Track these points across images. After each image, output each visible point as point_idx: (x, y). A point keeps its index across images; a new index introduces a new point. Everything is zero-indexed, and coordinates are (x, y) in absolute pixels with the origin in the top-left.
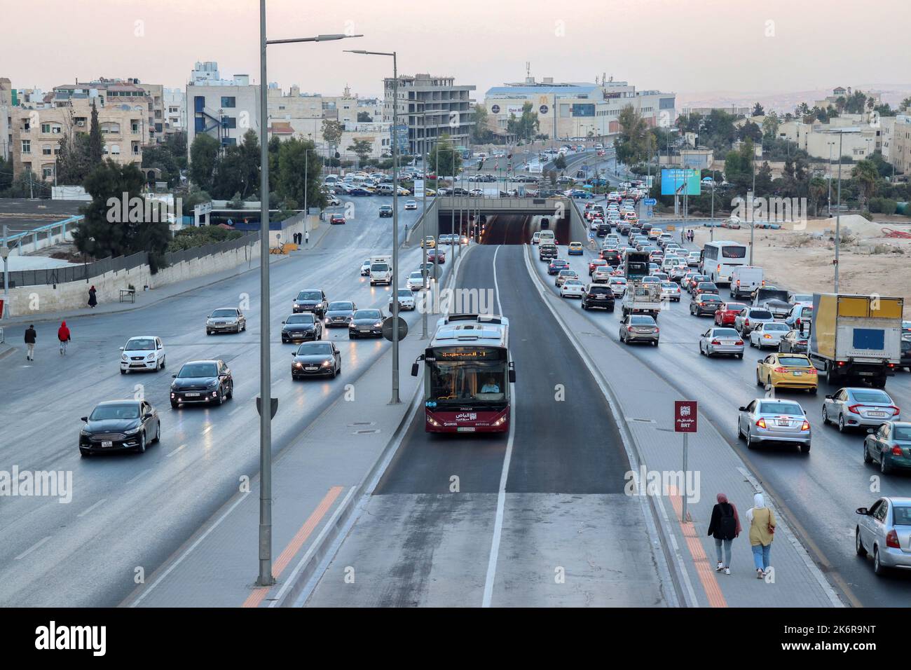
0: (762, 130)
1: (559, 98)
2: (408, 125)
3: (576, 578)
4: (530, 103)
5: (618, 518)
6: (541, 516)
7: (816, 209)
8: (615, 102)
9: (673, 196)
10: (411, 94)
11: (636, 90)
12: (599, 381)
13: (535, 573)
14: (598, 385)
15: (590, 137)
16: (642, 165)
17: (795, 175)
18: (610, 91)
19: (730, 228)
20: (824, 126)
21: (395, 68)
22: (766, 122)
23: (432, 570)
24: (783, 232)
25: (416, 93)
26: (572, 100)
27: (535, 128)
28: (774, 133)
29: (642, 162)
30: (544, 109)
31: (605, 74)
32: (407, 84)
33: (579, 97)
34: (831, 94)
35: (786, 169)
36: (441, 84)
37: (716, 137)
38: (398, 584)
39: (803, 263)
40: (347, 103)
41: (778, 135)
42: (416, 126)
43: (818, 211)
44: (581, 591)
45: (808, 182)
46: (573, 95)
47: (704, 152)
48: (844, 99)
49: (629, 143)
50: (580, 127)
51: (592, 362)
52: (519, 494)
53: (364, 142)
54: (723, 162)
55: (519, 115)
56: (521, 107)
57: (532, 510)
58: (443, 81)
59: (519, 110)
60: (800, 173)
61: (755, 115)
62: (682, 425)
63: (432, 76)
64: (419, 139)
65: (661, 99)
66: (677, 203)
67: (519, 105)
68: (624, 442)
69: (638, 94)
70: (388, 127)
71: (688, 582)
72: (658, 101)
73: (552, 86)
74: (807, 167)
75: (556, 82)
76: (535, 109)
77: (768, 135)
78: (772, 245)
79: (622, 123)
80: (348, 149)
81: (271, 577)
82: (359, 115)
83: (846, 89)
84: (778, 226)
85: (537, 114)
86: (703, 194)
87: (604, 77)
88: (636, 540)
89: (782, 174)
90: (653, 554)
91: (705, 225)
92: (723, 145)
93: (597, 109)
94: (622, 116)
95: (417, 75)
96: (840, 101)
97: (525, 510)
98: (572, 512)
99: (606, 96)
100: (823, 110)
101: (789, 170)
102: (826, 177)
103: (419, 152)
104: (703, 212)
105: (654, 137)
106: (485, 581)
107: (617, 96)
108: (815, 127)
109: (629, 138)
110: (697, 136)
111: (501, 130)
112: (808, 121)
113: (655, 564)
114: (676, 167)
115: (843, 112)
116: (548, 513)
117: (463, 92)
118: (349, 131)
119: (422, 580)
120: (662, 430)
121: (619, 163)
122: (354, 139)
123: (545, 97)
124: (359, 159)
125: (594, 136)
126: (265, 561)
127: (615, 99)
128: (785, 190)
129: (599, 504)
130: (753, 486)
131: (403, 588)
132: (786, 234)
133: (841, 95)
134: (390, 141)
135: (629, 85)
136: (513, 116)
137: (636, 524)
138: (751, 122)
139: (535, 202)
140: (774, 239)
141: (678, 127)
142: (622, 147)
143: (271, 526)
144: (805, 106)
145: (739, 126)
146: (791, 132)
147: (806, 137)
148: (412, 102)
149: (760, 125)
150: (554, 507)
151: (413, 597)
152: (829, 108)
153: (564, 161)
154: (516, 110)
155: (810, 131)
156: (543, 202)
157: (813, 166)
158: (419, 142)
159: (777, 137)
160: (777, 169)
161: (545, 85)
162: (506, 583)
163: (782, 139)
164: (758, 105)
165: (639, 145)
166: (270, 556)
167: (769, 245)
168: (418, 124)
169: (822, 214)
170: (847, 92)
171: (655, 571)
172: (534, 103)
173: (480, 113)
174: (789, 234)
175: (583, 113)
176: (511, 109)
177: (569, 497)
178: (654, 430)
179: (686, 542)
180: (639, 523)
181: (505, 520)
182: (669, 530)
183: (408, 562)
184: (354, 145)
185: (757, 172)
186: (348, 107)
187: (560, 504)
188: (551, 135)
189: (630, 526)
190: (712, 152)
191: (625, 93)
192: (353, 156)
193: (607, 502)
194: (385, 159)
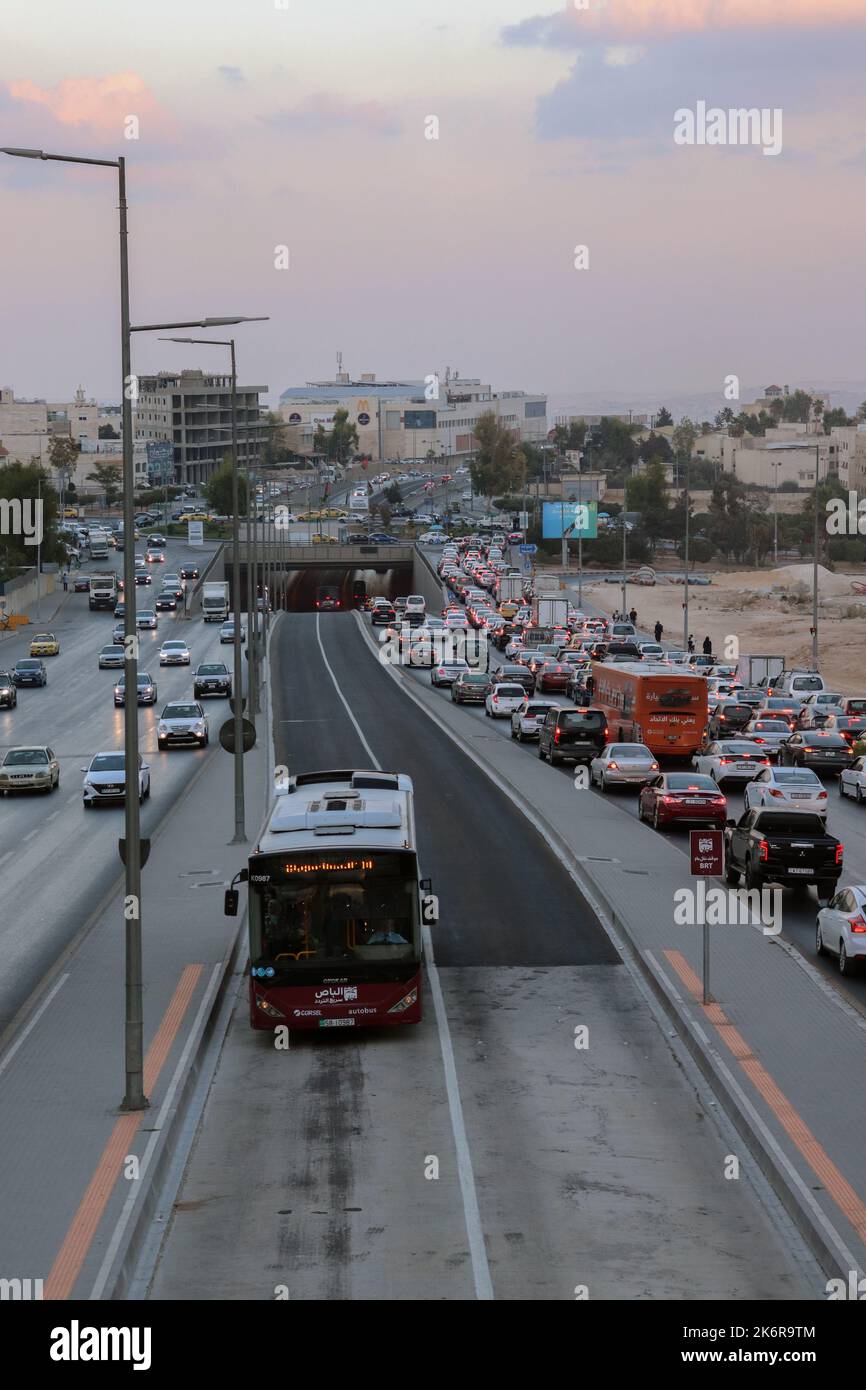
0: (672, 446)
1: (384, 402)
2: (172, 443)
3: (575, 1088)
4: (345, 409)
5: (607, 1001)
6: (496, 1000)
7: (757, 557)
8: (464, 408)
9: (560, 540)
10: (176, 399)
11: (493, 391)
12: (519, 804)
13: (514, 1082)
14: (519, 810)
15: (431, 457)
16: (508, 497)
17: (726, 509)
18: (456, 392)
19: (642, 584)
20: (757, 440)
21: (234, 363)
22: (677, 435)
23: (366, 1081)
24: (715, 589)
25: (183, 397)
26: (404, 405)
27: (352, 446)
28: (689, 450)
29: (508, 493)
30: (364, 419)
31: (448, 368)
32: (168, 383)
33: (413, 401)
34: (763, 396)
35: (714, 501)
36: (218, 385)
37: (608, 455)
38: (323, 1103)
39: (750, 633)
40: (83, 412)
41: (694, 454)
42: (184, 445)
43: (759, 559)
44: (588, 1106)
45: (745, 519)
46: (405, 397)
47: (595, 478)
48: (781, 402)
49: (491, 466)
50: (417, 444)
51: (501, 777)
52: (457, 969)
53: (111, 468)
54: (622, 492)
55: (329, 427)
56: (332, 416)
57: (483, 992)
58: (222, 380)
59: (329, 421)
60: (734, 506)
61: (659, 425)
62: (702, 866)
63: (206, 372)
64: (189, 463)
65: (527, 404)
66: (565, 549)
67: (330, 412)
68: (581, 890)
69: (495, 396)
70: (144, 446)
71: (738, 1090)
72: (524, 406)
73: (373, 385)
74: (743, 497)
75: (378, 380)
76: (352, 419)
77: (680, 453)
78: (704, 608)
79: (479, 438)
80: (88, 478)
81: (143, 1097)
82: (101, 429)
83: (783, 388)
84: (707, 581)
85: (355, 426)
86: (599, 535)
87: (448, 373)
88: (643, 1031)
89: (709, 507)
90: (672, 1050)
91: (606, 581)
92: (619, 467)
93: (440, 418)
94: (478, 428)
95: (183, 372)
96: (777, 405)
97: (472, 992)
98: (540, 992)
99: (451, 400)
100: (754, 417)
101: (717, 501)
102: (770, 510)
103: (189, 481)
104: (601, 561)
105: (524, 457)
106: (446, 1095)
107: (466, 399)
108: (746, 441)
109: (490, 458)
110: (582, 455)
111: (306, 449)
112: (736, 433)
113: (680, 1064)
114: (557, 499)
115: (781, 420)
116: (506, 995)
117: (251, 396)
118: (86, 452)
119: (355, 1096)
120: (631, 872)
121: (477, 494)
122: (97, 464)
123: (366, 402)
124: (104, 492)
125: (437, 455)
126: (134, 1073)
127: (464, 404)
128: (714, 529)
129: (575, 980)
130: (784, 950)
131: (331, 1109)
132: (720, 592)
133: (777, 397)
134: (147, 466)
135: (482, 383)
136: (321, 429)
137: (635, 1008)
138: (657, 435)
139: (364, 551)
140: (705, 599)
141: (555, 442)
142: (481, 472)
143: (141, 1024)
144: (728, 413)
145: (641, 440)
146: (714, 448)
147: (734, 455)
148: (176, 410)
149: (669, 440)
150: (512, 986)
151: (350, 1120)
152: (762, 414)
153: (399, 491)
154: (323, 421)
155: (739, 447)
156: (374, 550)
157: (752, 496)
158: (188, 467)
159: (693, 456)
160: (701, 501)
161: (363, 385)
162: (478, 1097)
163: (700, 459)
164: (663, 411)
165: (505, 469)
166: (142, 1068)
167: (700, 608)
168: (187, 442)
169: (766, 562)
170: (783, 392)
171: (682, 1075)
172: (349, 411)
173: (273, 426)
174: (725, 592)
175: (419, 422)
176: (318, 418)
177: (529, 971)
178: (621, 872)
179: (717, 1032)
180: (639, 1006)
181: (449, 1008)
182: (689, 1015)
183: (327, 1070)
184: (97, 472)
185: (672, 506)
186: (85, 419)
187: (520, 982)
188: (375, 455)
189: (627, 1010)
190: (604, 477)
191: (477, 395)
192: (95, 487)
193: (586, 978)
194: (142, 492)
